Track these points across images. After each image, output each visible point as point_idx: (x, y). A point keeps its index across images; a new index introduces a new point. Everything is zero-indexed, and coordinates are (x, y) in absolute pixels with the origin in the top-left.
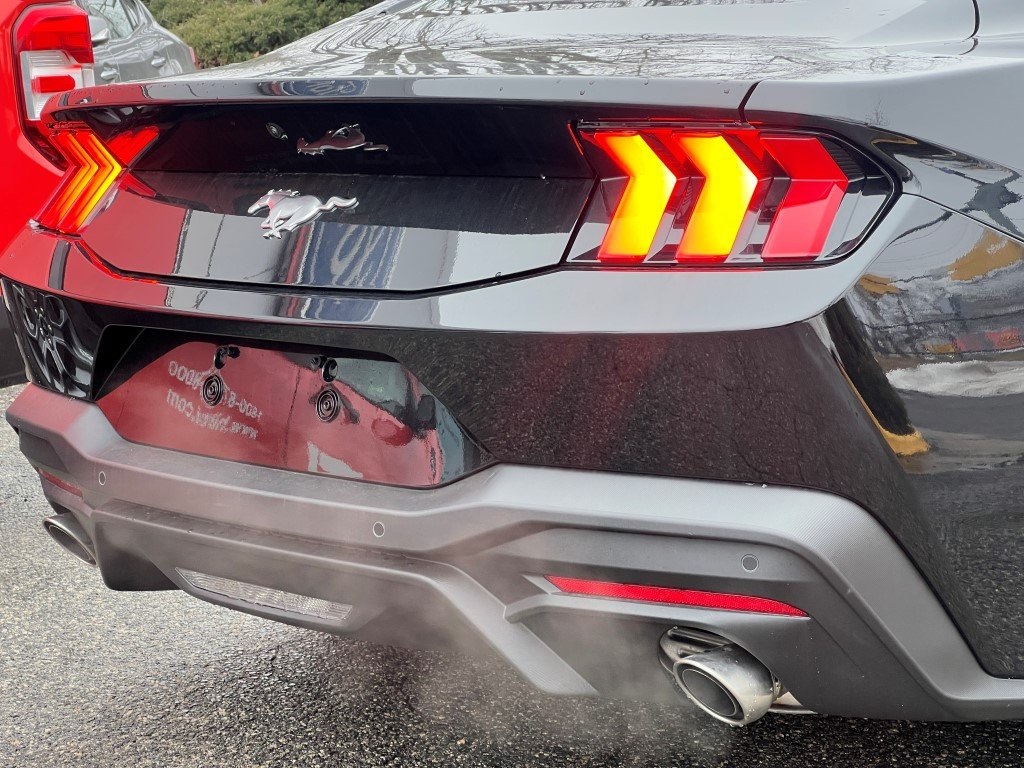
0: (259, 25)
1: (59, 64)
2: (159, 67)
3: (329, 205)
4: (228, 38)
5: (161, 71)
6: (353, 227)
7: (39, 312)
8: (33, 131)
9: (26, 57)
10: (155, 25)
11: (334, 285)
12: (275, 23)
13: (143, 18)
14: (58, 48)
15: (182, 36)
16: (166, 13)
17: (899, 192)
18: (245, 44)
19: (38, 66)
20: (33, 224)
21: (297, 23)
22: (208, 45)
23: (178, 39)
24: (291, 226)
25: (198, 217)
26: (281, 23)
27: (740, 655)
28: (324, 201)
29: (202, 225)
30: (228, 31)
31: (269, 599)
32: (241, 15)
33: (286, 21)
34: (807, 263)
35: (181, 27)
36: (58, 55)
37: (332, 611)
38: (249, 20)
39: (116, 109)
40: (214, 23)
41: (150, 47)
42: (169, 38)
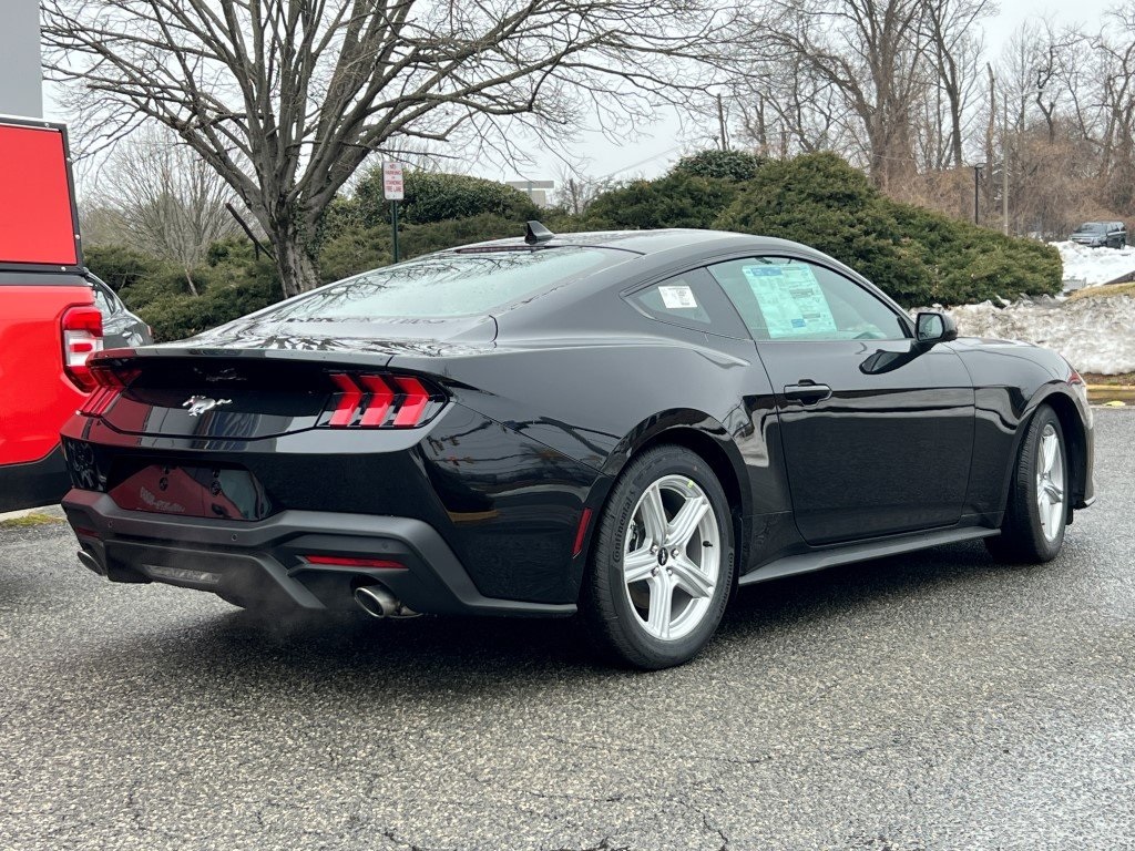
0: (195, 311)
1: (84, 337)
2: (127, 338)
3: (219, 403)
4: (174, 319)
5: (129, 341)
6: (232, 414)
7: (82, 457)
8: (70, 372)
9: (67, 333)
10: (126, 311)
11: (224, 435)
12: (207, 309)
13: (118, 308)
14: (82, 329)
15: (140, 316)
16: (130, 299)
17: (449, 401)
18: (186, 323)
19: (74, 338)
20: (78, 413)
21: (222, 309)
22: (159, 323)
23: (140, 320)
24: (202, 411)
25: (155, 408)
26: (211, 309)
27: (384, 589)
28: (217, 401)
29: (157, 413)
30: (173, 313)
31: (186, 575)
32: (182, 303)
33: (215, 308)
34: (411, 427)
35: (140, 310)
36: (84, 333)
37: (214, 577)
38: (188, 306)
39: (120, 359)
40: (164, 308)
41: (123, 324)
42: (134, 320)
